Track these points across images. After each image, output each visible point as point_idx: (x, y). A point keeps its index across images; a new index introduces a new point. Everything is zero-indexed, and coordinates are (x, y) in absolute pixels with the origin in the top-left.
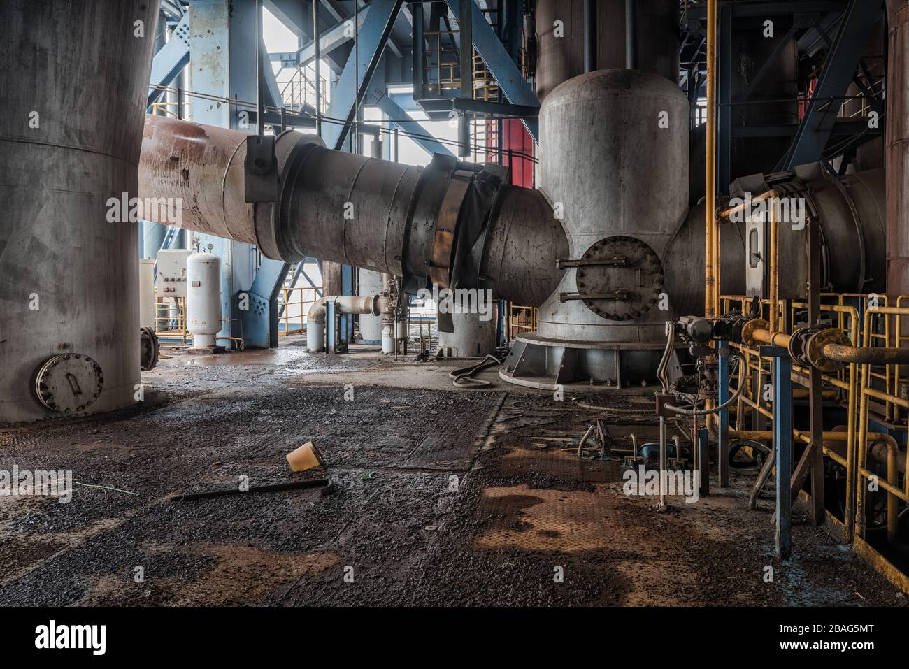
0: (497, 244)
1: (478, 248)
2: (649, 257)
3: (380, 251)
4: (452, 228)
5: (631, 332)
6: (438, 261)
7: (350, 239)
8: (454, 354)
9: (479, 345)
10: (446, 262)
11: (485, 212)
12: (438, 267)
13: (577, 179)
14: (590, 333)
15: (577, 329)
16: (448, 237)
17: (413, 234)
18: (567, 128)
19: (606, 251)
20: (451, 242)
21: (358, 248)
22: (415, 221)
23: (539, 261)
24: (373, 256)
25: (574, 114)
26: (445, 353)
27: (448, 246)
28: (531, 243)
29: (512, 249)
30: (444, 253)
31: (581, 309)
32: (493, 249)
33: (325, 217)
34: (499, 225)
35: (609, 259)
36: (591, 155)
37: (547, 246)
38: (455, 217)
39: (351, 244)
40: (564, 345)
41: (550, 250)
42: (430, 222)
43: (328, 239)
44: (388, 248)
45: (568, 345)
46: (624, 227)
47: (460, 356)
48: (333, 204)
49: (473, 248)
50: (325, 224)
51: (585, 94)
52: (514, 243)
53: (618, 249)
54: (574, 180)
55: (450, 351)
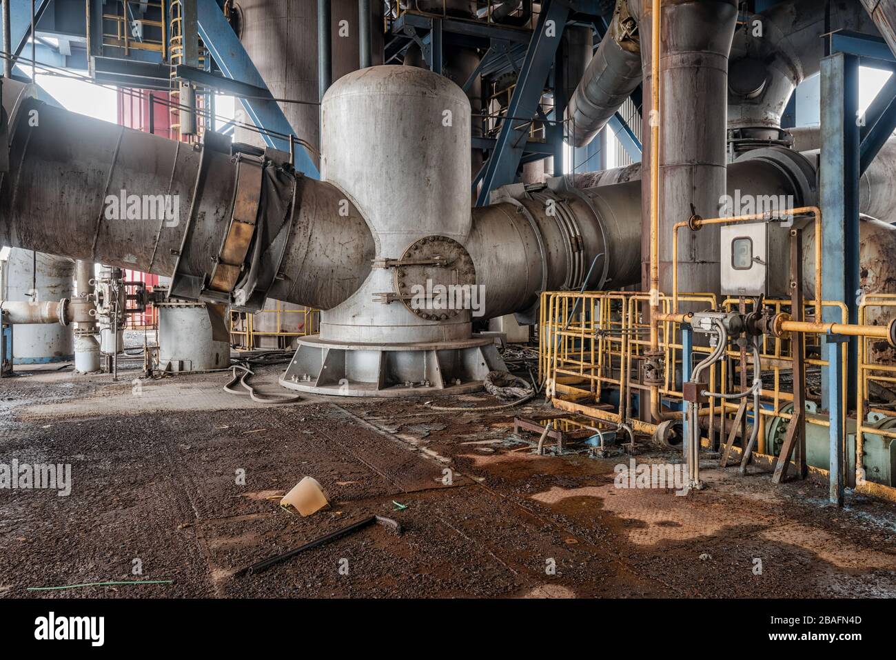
0: (300, 238)
1: (278, 244)
2: (463, 257)
3: (149, 243)
4: (253, 220)
5: (439, 331)
6: (230, 258)
7: (107, 227)
8: (187, 368)
9: (217, 355)
10: (240, 259)
11: (287, 204)
12: (228, 264)
13: (384, 175)
14: (401, 335)
15: (386, 331)
16: (247, 230)
17: (199, 225)
18: (372, 120)
19: (426, 250)
20: (249, 235)
21: (117, 239)
22: (202, 208)
23: (345, 260)
24: (137, 250)
25: (380, 106)
26: (176, 368)
27: (246, 240)
28: (337, 240)
29: (316, 246)
30: (239, 248)
31: (389, 311)
32: (296, 245)
33: (73, 198)
34: (302, 218)
35: (429, 259)
36: (399, 152)
37: (353, 244)
38: (254, 206)
39: (107, 234)
40: (380, 348)
41: (357, 247)
42: (222, 212)
43: (73, 226)
44: (162, 241)
45: (384, 349)
46: (430, 227)
47: (196, 369)
48: (86, 181)
49: (273, 244)
50: (72, 206)
51: (393, 88)
52: (319, 239)
53: (436, 249)
54: (381, 176)
55: (182, 364)
